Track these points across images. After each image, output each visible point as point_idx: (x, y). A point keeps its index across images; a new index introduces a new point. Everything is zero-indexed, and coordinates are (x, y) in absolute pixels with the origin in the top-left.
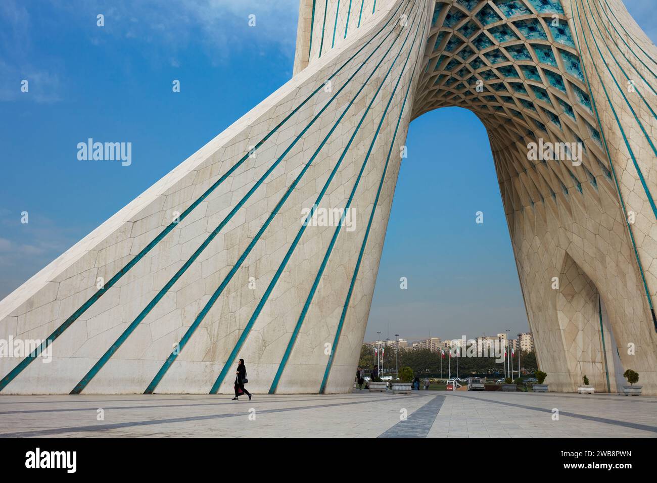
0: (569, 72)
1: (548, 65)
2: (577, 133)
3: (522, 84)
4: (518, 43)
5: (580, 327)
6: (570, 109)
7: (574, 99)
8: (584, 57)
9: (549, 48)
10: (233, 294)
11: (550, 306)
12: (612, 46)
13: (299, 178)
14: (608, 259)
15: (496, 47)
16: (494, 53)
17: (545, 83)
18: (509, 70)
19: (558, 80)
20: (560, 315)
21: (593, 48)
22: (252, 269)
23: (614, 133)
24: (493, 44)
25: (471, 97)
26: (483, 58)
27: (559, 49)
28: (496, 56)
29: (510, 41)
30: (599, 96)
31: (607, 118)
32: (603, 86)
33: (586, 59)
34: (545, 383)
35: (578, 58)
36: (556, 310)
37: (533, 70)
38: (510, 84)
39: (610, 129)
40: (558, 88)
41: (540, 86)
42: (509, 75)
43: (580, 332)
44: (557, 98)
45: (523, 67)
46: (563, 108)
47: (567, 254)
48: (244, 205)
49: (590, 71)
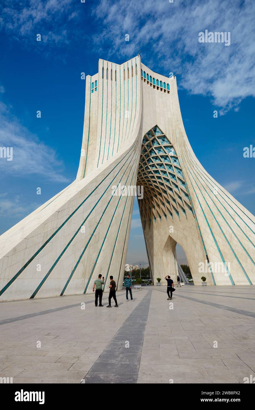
0: (178, 174)
1: (170, 171)
2: (179, 194)
3: (161, 177)
4: (161, 163)
5: (169, 262)
6: (177, 186)
7: (179, 184)
8: (183, 169)
9: (171, 166)
10: (91, 247)
11: (160, 254)
12: (192, 167)
13: (110, 200)
14: (188, 238)
15: (153, 163)
16: (152, 165)
17: (169, 177)
18: (157, 172)
19: (174, 176)
20: (164, 258)
21: (186, 167)
22: (97, 236)
23: (193, 195)
24: (153, 162)
25: (143, 180)
26: (149, 167)
27: (174, 166)
28: (153, 166)
29: (158, 162)
30: (188, 182)
31: (191, 191)
32: (190, 180)
33: (184, 170)
34: (160, 282)
35: (181, 170)
36: (162, 256)
37: (165, 172)
38: (156, 176)
39: (192, 194)
40: (173, 179)
41: (167, 178)
42: (156, 173)
43: (169, 264)
44: (172, 182)
45: (162, 171)
46: (174, 186)
47: (169, 236)
48: (95, 209)
49: (185, 174)
